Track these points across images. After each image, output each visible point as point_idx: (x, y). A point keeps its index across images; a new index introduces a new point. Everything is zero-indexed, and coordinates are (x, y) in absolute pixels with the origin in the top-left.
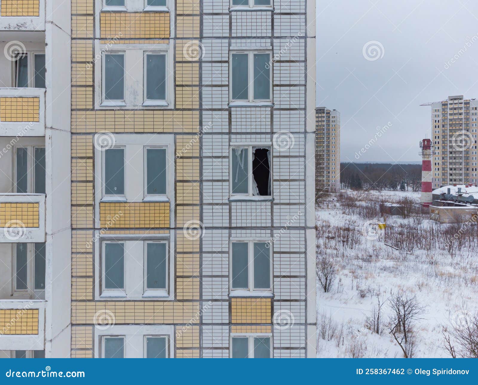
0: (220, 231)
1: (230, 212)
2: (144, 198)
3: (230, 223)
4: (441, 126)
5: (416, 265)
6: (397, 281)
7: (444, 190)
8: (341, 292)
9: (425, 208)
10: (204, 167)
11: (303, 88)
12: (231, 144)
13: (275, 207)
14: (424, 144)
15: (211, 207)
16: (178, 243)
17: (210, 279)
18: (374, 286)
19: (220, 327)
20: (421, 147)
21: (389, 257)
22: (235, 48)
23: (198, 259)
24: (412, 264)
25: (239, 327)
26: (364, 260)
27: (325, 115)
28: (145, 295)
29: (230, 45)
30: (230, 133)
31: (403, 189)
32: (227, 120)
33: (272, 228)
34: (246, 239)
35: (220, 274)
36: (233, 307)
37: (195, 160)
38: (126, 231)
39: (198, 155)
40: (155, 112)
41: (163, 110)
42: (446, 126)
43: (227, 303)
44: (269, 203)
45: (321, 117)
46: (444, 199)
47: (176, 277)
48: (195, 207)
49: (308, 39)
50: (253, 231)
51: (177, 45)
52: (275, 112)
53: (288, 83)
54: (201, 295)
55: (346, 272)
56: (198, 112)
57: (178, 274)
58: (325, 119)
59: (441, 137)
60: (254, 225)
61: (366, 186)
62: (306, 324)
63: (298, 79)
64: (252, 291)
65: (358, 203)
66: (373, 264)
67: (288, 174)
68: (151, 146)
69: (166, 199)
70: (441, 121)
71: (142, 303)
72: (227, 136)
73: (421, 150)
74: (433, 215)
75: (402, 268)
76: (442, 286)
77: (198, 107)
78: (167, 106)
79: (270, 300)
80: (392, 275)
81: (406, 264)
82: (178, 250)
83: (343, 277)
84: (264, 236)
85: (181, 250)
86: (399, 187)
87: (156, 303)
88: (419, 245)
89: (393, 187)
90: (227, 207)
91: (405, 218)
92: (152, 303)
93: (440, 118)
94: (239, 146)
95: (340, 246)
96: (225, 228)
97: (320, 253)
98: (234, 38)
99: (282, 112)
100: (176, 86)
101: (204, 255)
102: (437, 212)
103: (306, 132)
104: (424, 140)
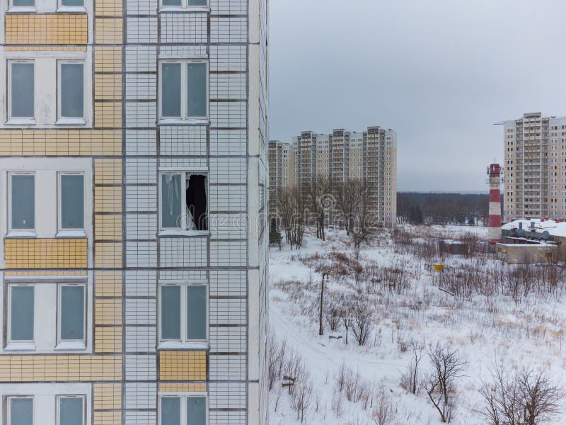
0: (145, 272)
1: (158, 250)
2: (57, 232)
3: (158, 262)
4: (515, 149)
5: (473, 313)
6: (447, 332)
7: (515, 224)
8: (379, 345)
9: (491, 246)
10: (127, 197)
11: (244, 104)
12: (160, 169)
13: (212, 243)
14: (492, 170)
15: (135, 244)
16: (96, 286)
17: (135, 328)
18: (419, 339)
19: (146, 385)
20: (488, 173)
21: (442, 304)
22: (165, 57)
23: (121, 305)
24: (467, 312)
25: (168, 385)
26: (411, 307)
27: (378, 135)
28: (58, 347)
29: (158, 53)
30: (158, 156)
31: (471, 223)
32: (155, 141)
33: (208, 268)
34: (177, 281)
35: (146, 322)
36: (161, 361)
37: (116, 188)
38: (36, 272)
39: (120, 182)
40: (71, 132)
41: (80, 129)
42: (520, 149)
43: (155, 357)
44: (205, 239)
45: (374, 138)
46: (515, 235)
47: (95, 326)
48: (116, 244)
49: (250, 46)
50: (186, 272)
51: (96, 53)
52: (211, 132)
53: (226, 98)
54: (124, 348)
55: (388, 321)
56: (120, 132)
57: (97, 323)
58: (378, 141)
59: (515, 162)
60: (186, 265)
61: (427, 220)
62: (247, 381)
63: (238, 93)
64: (184, 342)
65: (415, 240)
66: (421, 312)
67: (227, 205)
68: (66, 172)
69: (83, 235)
70: (515, 143)
71: (54, 357)
72: (155, 160)
73: (488, 177)
74: (500, 254)
75: (455, 317)
76: (499, 338)
77: (120, 126)
78: (85, 125)
79: (204, 353)
80: (442, 325)
81: (461, 311)
82: (97, 295)
83: (383, 328)
84: (199, 278)
85: (101, 295)
86: (467, 221)
87: (70, 357)
88: (479, 289)
89: (460, 221)
90: (155, 244)
91: (467, 258)
92: (66, 357)
93: (514, 140)
94: (169, 172)
95: (386, 291)
96: (153, 269)
97: (361, 299)
98: (163, 44)
99: (220, 132)
100: (95, 101)
101: (127, 300)
102: (504, 250)
103: (248, 156)
104: (492, 166)
